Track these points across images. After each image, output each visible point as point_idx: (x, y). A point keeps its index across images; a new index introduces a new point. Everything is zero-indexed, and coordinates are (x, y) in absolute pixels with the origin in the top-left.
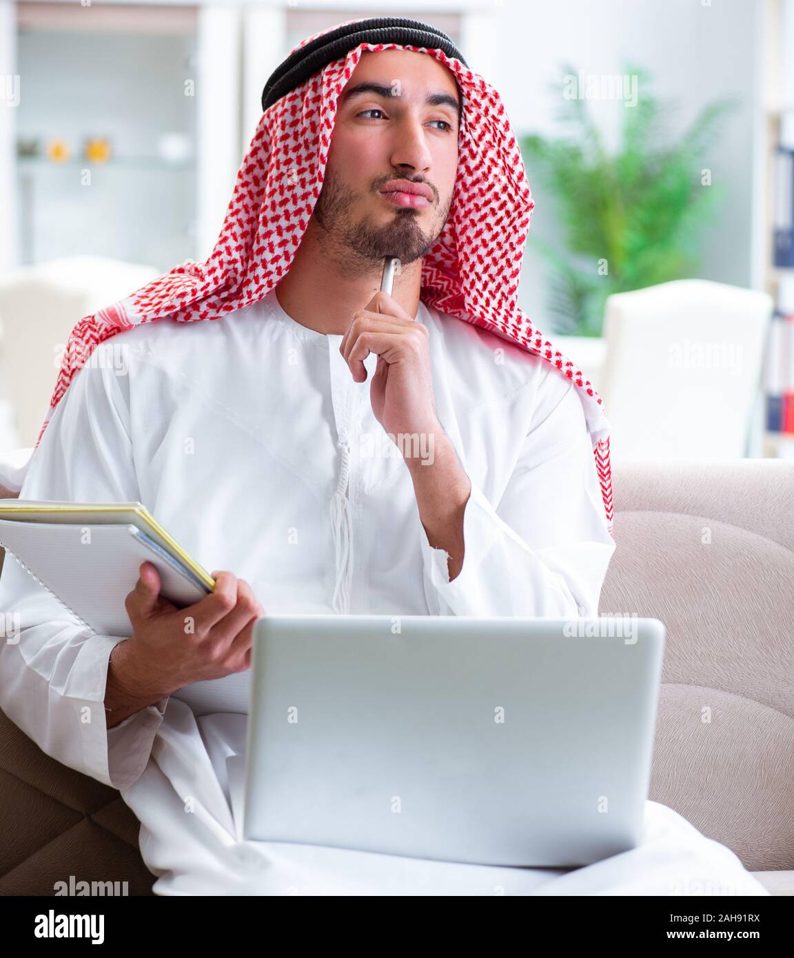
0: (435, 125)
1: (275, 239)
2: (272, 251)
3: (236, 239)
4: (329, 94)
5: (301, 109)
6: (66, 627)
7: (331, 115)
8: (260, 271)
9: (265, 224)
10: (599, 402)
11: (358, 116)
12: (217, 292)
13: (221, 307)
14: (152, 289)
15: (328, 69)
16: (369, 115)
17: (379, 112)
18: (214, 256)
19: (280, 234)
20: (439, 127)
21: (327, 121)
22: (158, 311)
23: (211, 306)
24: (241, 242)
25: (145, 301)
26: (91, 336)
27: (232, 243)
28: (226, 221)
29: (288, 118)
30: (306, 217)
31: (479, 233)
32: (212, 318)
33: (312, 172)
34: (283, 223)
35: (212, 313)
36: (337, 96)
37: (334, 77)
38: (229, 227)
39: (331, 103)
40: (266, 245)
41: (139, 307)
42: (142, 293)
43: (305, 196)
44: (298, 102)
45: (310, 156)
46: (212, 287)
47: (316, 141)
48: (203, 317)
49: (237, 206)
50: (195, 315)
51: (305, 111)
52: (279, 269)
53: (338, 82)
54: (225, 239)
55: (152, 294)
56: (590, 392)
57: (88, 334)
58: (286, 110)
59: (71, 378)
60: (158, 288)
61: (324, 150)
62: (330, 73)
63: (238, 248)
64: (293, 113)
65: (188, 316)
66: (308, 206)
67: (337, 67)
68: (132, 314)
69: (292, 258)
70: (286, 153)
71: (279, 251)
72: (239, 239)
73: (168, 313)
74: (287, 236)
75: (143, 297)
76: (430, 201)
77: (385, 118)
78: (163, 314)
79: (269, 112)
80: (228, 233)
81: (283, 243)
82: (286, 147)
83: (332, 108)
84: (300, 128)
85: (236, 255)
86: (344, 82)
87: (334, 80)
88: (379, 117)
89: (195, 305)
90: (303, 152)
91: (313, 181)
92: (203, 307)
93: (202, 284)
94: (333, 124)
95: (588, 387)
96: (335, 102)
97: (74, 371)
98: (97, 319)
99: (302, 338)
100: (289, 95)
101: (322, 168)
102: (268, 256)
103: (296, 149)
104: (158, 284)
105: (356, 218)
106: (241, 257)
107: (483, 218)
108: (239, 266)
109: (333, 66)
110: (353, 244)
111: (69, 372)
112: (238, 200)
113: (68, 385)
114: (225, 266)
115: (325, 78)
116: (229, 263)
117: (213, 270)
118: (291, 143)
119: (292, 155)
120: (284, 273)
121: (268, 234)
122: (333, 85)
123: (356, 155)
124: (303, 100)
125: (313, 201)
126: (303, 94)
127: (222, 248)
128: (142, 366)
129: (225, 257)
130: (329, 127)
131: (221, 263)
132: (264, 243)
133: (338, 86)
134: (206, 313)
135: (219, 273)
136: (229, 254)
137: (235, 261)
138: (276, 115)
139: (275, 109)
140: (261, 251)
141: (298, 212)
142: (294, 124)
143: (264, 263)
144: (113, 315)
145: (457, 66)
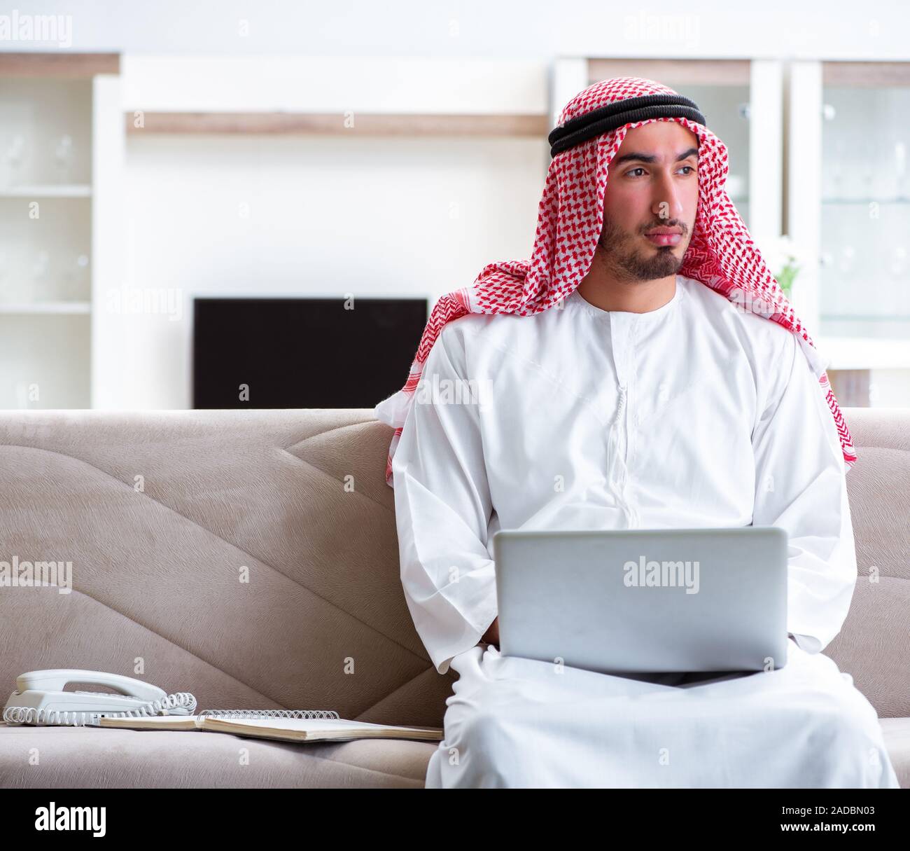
0: (681, 171)
1: (572, 261)
2: (570, 270)
4: (602, 162)
5: (583, 166)
7: (604, 178)
8: (562, 284)
9: (563, 251)
11: (625, 175)
15: (601, 140)
16: (633, 174)
17: (641, 170)
19: (575, 257)
20: (685, 172)
21: (601, 182)
29: (574, 171)
30: (593, 248)
33: (594, 216)
34: (577, 250)
36: (607, 164)
37: (606, 148)
39: (603, 169)
40: (566, 267)
43: (591, 233)
44: (581, 159)
45: (593, 202)
47: (594, 193)
51: (586, 167)
52: (576, 281)
53: (610, 154)
58: (572, 165)
61: (601, 202)
62: (603, 144)
64: (578, 168)
66: (594, 240)
67: (608, 139)
69: (586, 273)
70: (575, 199)
71: (575, 270)
74: (581, 259)
76: (681, 235)
77: (646, 173)
80: (538, 257)
81: (578, 264)
82: (575, 194)
83: (605, 173)
86: (613, 154)
87: (606, 150)
88: (641, 174)
90: (588, 198)
91: (595, 222)
94: (606, 184)
96: (606, 169)
99: (592, 315)
100: (573, 152)
102: (567, 274)
103: (582, 196)
105: (628, 251)
108: (548, 279)
109: (605, 138)
112: (543, 227)
115: (600, 148)
118: (578, 191)
119: (580, 201)
120: (580, 284)
121: (566, 259)
122: (605, 156)
123: (626, 205)
124: (584, 158)
125: (597, 237)
126: (584, 154)
130: (603, 185)
132: (564, 265)
133: (609, 157)
140: (562, 270)
141: (587, 244)
142: (580, 175)
143: (565, 279)
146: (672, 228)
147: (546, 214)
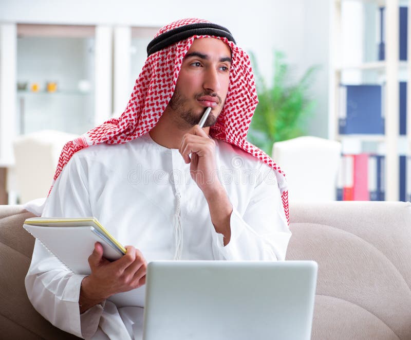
0: (221, 69)
1: (152, 113)
2: (150, 117)
3: (133, 111)
4: (179, 56)
5: (166, 59)
6: (62, 272)
7: (180, 65)
8: (144, 125)
9: (148, 106)
10: (284, 175)
11: (190, 65)
12: (124, 132)
13: (126, 138)
14: (97, 130)
15: (179, 44)
16: (195, 65)
17: (199, 63)
18: (124, 118)
19: (154, 111)
20: (223, 69)
21: (178, 68)
22: (100, 140)
23: (122, 138)
24: (136, 112)
25: (94, 135)
26: (71, 150)
28: (130, 102)
29: (160, 62)
30: (165, 105)
31: (233, 110)
32: (122, 143)
33: (169, 87)
34: (155, 107)
35: (123, 141)
36: (183, 57)
37: (182, 48)
38: (131, 105)
39: (180, 60)
40: (147, 115)
41: (91, 138)
42: (92, 132)
43: (166, 97)
44: (165, 55)
45: (169, 80)
46: (122, 130)
47: (172, 74)
48: (119, 142)
49: (135, 96)
50: (115, 142)
51: (168, 60)
52: (152, 125)
53: (184, 52)
54: (129, 111)
55: (97, 132)
56: (280, 172)
57: (70, 149)
58: (159, 58)
59: (62, 167)
60: (99, 130)
61: (175, 79)
62: (180, 46)
63: (134, 115)
64: (162, 60)
65: (112, 142)
66: (167, 101)
67: (183, 44)
68: (89, 141)
69: (158, 121)
70: (159, 77)
71: (152, 118)
72: (135, 110)
73: (104, 141)
74: (157, 112)
75: (93, 134)
76: (217, 103)
77: (201, 66)
78: (102, 141)
79: (151, 57)
80: (130, 108)
81: (155, 115)
82: (159, 75)
83: (180, 63)
84: (165, 67)
85: (133, 118)
86: (186, 52)
87: (181, 50)
88: (199, 66)
89: (115, 137)
90: (166, 77)
91: (170, 91)
92: (119, 138)
93: (118, 129)
94: (180, 69)
95: (279, 169)
96: (182, 60)
97: (64, 164)
98: (74, 143)
99: (160, 151)
100: (161, 52)
101: (174, 86)
102: (148, 119)
103: (163, 76)
104: (99, 128)
105: (187, 109)
106: (135, 118)
107: (236, 103)
108: (134, 122)
109: (181, 43)
110: (185, 118)
111: (62, 165)
112: (136, 93)
113: (61, 170)
114: (128, 122)
115: (178, 49)
116: (130, 121)
118: (161, 73)
119: (161, 78)
120: (154, 126)
121: (149, 111)
122: (181, 53)
123: (189, 82)
124: (167, 55)
125: (169, 99)
126: (167, 52)
128: (93, 162)
129: (128, 118)
130: (178, 70)
131: (127, 121)
132: (147, 114)
133: (183, 53)
134: (120, 141)
135: (126, 125)
136: (130, 117)
137: (132, 120)
138: (155, 59)
139: (154, 56)
140: (145, 117)
141: (162, 103)
142: (163, 65)
143: (146, 122)
144: (80, 141)
145: (232, 44)
146: (214, 98)
147: (139, 86)
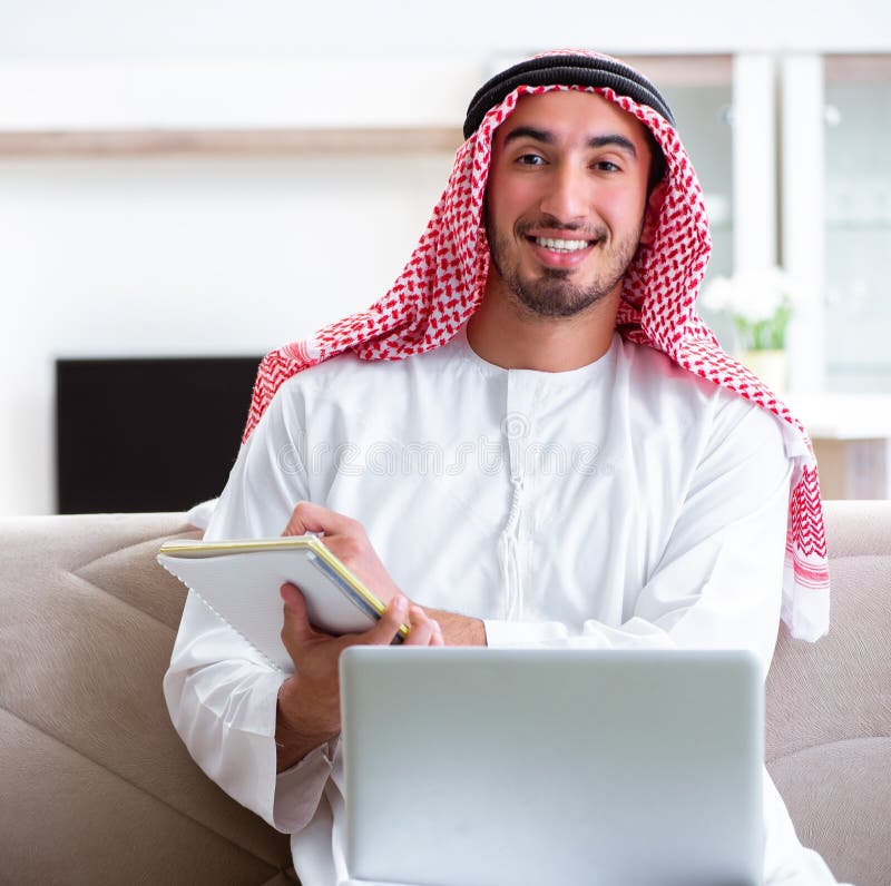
1: (454, 283)
3: (420, 276)
6: (240, 666)
12: (398, 329)
13: (402, 347)
14: (339, 324)
18: (396, 289)
23: (393, 345)
24: (425, 279)
27: (415, 278)
32: (393, 359)
35: (393, 352)
41: (321, 341)
46: (391, 322)
48: (384, 355)
50: (376, 354)
54: (409, 273)
56: (789, 419)
57: (276, 371)
59: (260, 415)
63: (421, 285)
65: (369, 354)
68: (312, 348)
72: (423, 276)
73: (346, 346)
78: (341, 347)
80: (413, 268)
81: (461, 288)
89: (376, 340)
92: (384, 345)
93: (380, 316)
97: (263, 407)
98: (282, 354)
99: (486, 374)
106: (423, 295)
108: (419, 303)
112: (431, 236)
114: (406, 301)
116: (411, 298)
117: (393, 303)
127: (404, 282)
129: (406, 291)
131: (402, 298)
134: (386, 352)
135: (399, 307)
136: (411, 289)
137: (416, 297)
140: (438, 294)
143: (441, 307)
144: (296, 349)
